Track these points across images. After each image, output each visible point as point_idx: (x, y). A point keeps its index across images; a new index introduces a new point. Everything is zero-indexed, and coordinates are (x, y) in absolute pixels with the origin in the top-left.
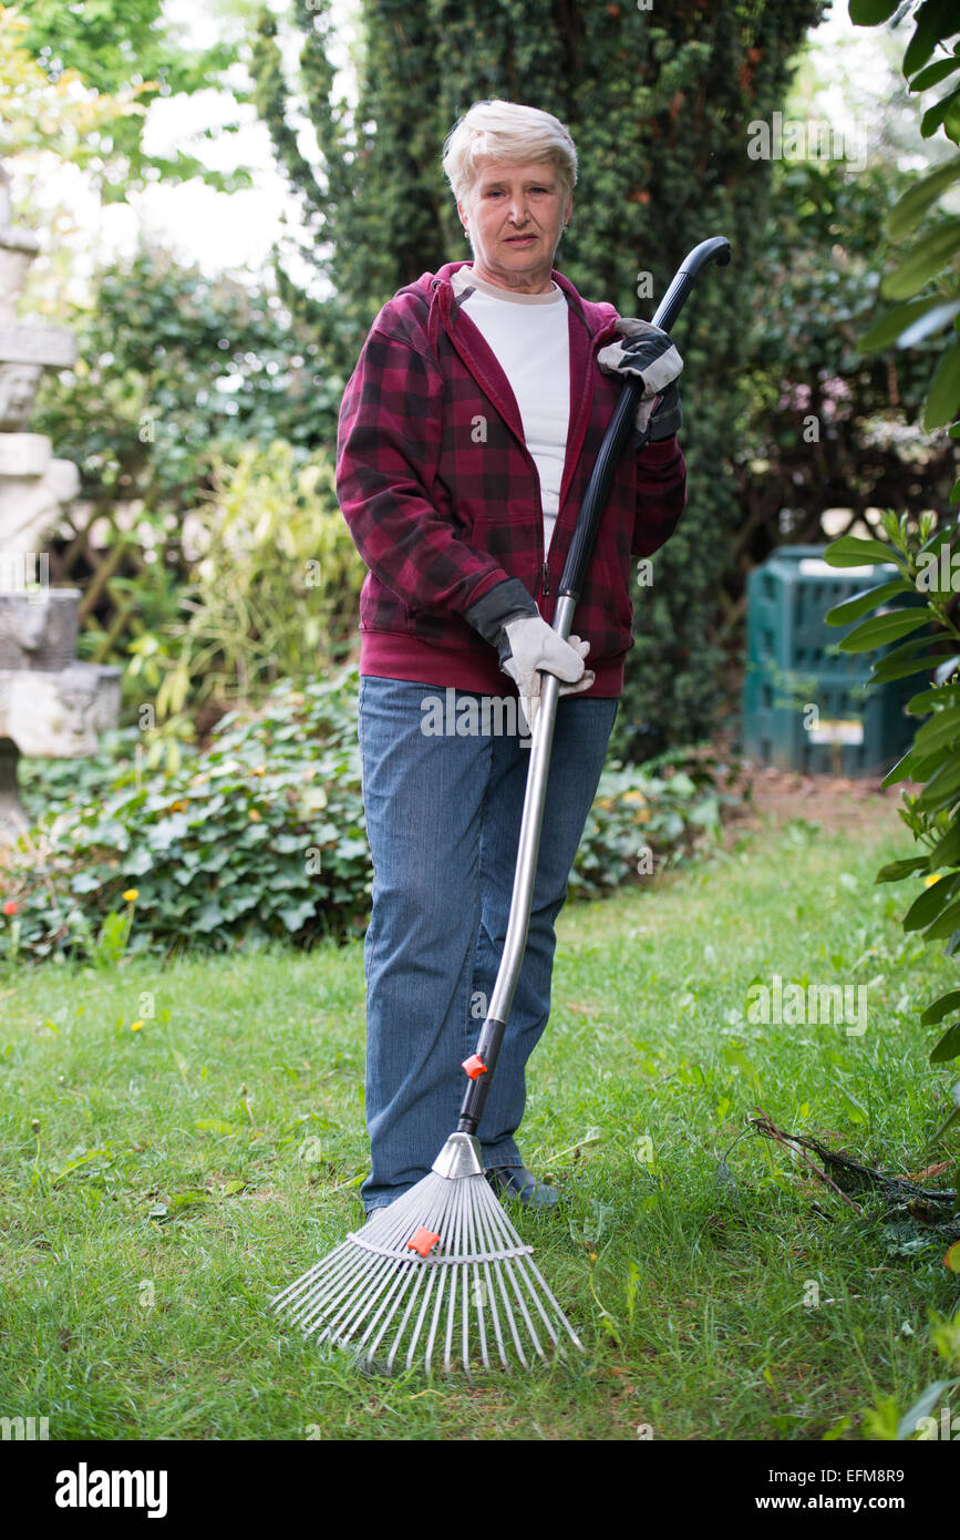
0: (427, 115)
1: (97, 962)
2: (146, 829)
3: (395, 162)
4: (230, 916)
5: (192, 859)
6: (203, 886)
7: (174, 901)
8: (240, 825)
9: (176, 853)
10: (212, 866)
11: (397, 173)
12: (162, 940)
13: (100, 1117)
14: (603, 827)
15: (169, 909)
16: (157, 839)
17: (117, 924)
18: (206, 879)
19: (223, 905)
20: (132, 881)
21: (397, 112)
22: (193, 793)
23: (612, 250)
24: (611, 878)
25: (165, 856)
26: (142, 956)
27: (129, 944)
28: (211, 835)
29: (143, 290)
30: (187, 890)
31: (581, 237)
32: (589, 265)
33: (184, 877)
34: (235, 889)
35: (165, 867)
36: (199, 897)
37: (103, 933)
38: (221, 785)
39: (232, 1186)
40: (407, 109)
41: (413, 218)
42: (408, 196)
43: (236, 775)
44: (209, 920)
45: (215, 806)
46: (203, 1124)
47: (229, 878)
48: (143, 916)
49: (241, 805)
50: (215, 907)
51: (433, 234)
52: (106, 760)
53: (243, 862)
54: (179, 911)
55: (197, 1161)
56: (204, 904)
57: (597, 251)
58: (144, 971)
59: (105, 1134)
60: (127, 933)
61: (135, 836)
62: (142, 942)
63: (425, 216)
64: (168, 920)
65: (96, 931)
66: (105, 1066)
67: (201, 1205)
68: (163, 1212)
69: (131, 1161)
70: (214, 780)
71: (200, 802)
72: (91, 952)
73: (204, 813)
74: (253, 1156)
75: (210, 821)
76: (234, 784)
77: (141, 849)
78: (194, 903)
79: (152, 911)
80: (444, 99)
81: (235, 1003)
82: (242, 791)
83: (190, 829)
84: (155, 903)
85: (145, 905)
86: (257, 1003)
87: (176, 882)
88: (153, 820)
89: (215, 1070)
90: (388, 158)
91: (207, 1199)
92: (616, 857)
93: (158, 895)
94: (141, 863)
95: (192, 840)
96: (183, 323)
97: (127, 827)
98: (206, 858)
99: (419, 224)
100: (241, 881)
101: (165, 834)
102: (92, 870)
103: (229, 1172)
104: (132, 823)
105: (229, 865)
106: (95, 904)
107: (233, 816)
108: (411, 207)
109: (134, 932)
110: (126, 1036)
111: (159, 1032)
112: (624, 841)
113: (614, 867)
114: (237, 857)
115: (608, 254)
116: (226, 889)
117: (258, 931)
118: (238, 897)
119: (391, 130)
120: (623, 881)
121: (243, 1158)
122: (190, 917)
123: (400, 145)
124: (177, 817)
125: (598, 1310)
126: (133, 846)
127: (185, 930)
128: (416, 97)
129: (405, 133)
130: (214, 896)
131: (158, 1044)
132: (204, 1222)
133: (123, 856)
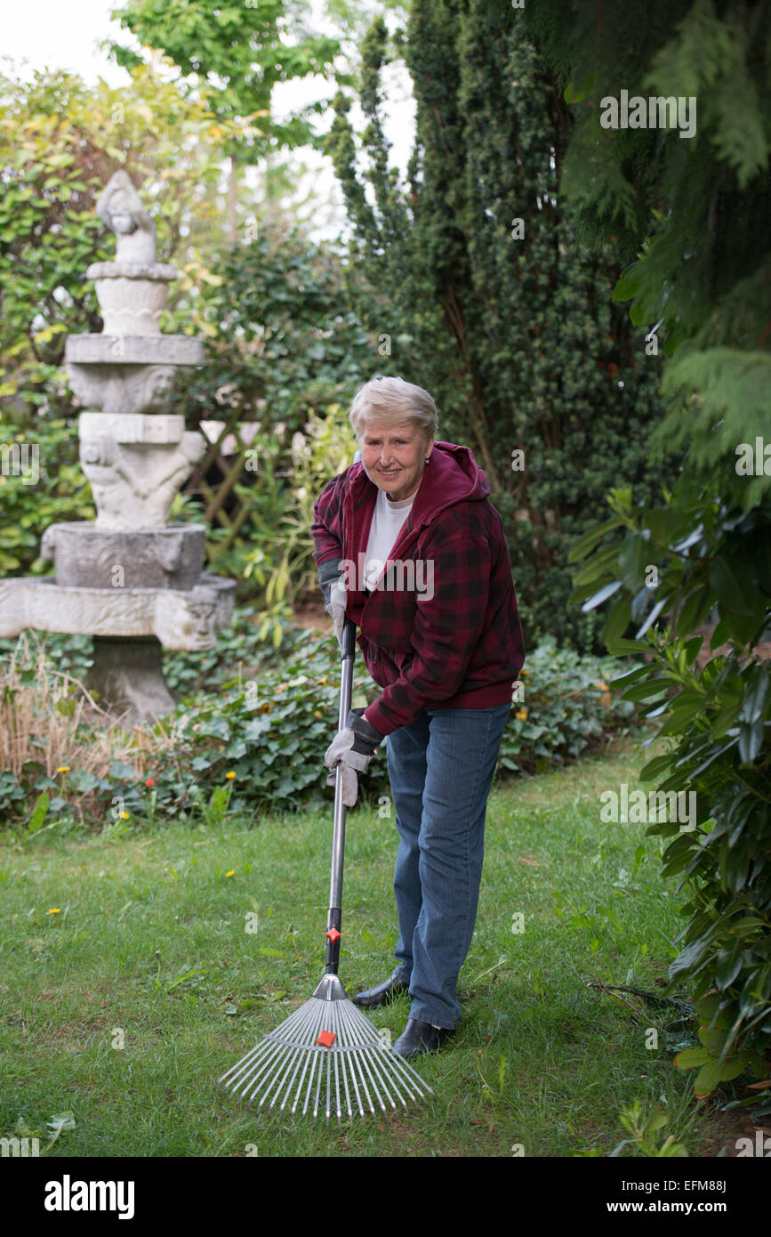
0: (458, 176)
1: (208, 820)
2: (243, 724)
3: (436, 206)
4: (300, 787)
5: (274, 746)
6: (282, 765)
7: (262, 776)
8: (307, 722)
9: (264, 742)
10: (288, 752)
11: (437, 214)
12: (253, 803)
13: (200, 943)
14: (569, 712)
15: (258, 781)
16: (251, 733)
17: (221, 794)
18: (284, 760)
19: (295, 779)
20: (232, 763)
21: (436, 172)
22: (276, 698)
23: (593, 276)
24: (574, 750)
25: (256, 744)
26: (238, 816)
27: (230, 808)
28: (287, 730)
29: (261, 266)
30: (271, 768)
31: (570, 267)
32: (575, 288)
33: (269, 760)
34: (304, 767)
35: (255, 751)
36: (279, 773)
37: (213, 799)
38: (295, 694)
39: (277, 995)
40: (442, 171)
41: (449, 249)
42: (446, 232)
43: (305, 687)
44: (285, 790)
45: (291, 708)
46: (264, 951)
47: (299, 760)
48: (240, 786)
49: (309, 707)
50: (290, 780)
51: (463, 260)
52: (228, 633)
53: (309, 748)
54: (265, 783)
55: (258, 977)
56: (282, 778)
57: (581, 278)
58: (239, 827)
59: (202, 956)
60: (228, 798)
61: (236, 729)
62: (239, 805)
63: (458, 246)
64: (258, 789)
65: (208, 798)
66: (207, 905)
67: (259, 1007)
68: (234, 1012)
69: (217, 976)
70: (291, 689)
71: (281, 705)
72: (205, 813)
73: (283, 714)
74: (292, 974)
75: (288, 719)
76: (304, 694)
77: (239, 740)
78: (276, 777)
79: (246, 783)
80: (469, 166)
81: (297, 856)
82: (310, 698)
83: (273, 724)
84: (248, 777)
85: (241, 779)
86: (312, 854)
87: (263, 762)
88: (250, 717)
89: (278, 908)
90: (431, 203)
91: (263, 1003)
92: (579, 735)
93: (251, 772)
94: (239, 751)
95: (275, 733)
96: (290, 292)
97: (230, 723)
98: (283, 746)
99: (452, 253)
100: (309, 761)
101: (256, 728)
102: (205, 754)
103: (277, 985)
104: (234, 719)
105: (299, 751)
106: (208, 779)
107: (303, 715)
108: (448, 240)
109: (234, 798)
110: (223, 882)
111: (243, 880)
112: (584, 724)
113: (576, 742)
114: (305, 744)
115: (590, 280)
116: (297, 767)
117: (318, 797)
118: (306, 773)
119: (433, 183)
120: (583, 752)
121: (287, 975)
122: (272, 787)
123: (439, 194)
124: (264, 716)
125: (482, 1084)
126: (234, 737)
127: (269, 796)
128: (450, 162)
129: (442, 186)
130: (288, 772)
131: (243, 889)
132: (259, 1018)
133: (228, 744)
